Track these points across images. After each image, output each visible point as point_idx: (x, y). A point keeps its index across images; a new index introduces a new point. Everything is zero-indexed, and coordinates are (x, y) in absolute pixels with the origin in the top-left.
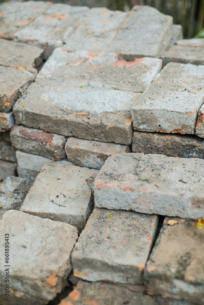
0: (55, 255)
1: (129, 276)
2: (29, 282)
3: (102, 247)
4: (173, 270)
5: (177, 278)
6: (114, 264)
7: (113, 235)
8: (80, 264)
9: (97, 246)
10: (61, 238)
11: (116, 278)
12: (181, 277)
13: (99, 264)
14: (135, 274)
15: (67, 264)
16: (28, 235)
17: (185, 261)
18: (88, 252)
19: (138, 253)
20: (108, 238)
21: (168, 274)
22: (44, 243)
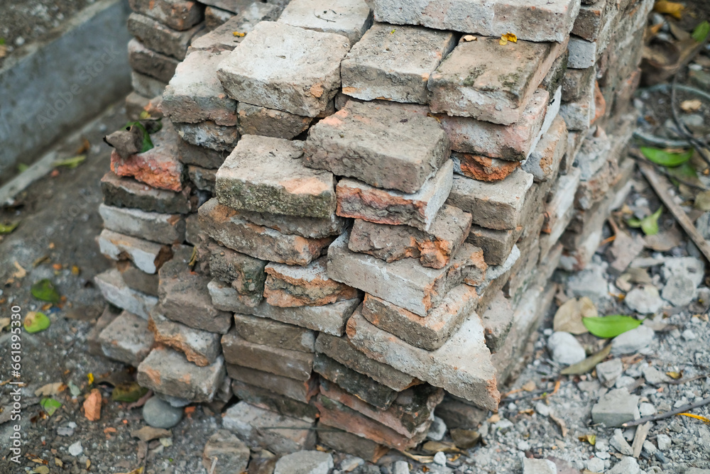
0: (321, 63)
1: (410, 90)
2: (288, 90)
3: (378, 57)
4: (462, 78)
5: (465, 85)
6: (392, 73)
7: (395, 49)
8: (351, 75)
9: (373, 56)
10: (329, 48)
11: (395, 94)
12: (470, 84)
13: (374, 74)
14: (417, 88)
15: (335, 74)
16: (288, 46)
17: (478, 71)
18: (361, 60)
19: (424, 65)
20: (388, 50)
21: (456, 81)
22: (307, 52)
